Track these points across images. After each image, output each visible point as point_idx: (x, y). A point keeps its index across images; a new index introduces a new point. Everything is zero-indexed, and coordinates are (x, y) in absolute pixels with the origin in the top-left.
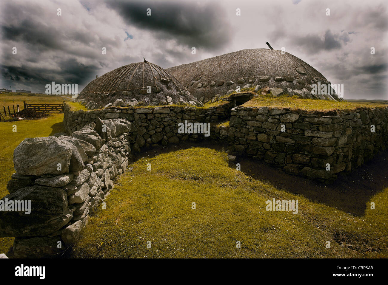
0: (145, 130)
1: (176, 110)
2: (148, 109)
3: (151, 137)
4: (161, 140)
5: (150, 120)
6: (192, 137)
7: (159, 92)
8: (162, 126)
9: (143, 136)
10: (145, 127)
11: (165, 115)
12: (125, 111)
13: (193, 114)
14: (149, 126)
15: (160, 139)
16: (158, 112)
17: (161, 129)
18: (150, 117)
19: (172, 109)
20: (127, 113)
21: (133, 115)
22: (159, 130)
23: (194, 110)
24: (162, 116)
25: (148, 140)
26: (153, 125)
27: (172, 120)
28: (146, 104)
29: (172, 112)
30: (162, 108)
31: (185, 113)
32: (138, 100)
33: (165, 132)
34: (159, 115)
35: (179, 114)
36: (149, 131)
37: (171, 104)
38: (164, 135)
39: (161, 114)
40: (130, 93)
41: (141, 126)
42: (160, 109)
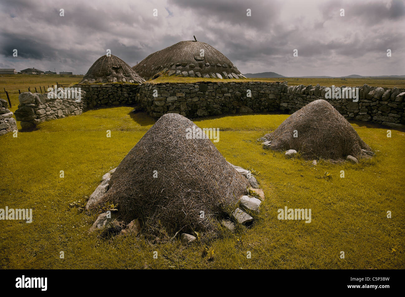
0: (96, 97)
1: (116, 85)
2: (98, 85)
3: (100, 100)
4: (108, 103)
5: (100, 91)
6: (128, 102)
7: (109, 75)
8: (107, 95)
9: (95, 100)
10: (97, 95)
11: (109, 89)
12: (84, 86)
13: (129, 88)
14: (99, 95)
15: (106, 102)
16: (104, 86)
17: (107, 97)
18: (99, 89)
19: (114, 85)
20: (86, 87)
21: (89, 88)
22: (106, 97)
23: (129, 85)
24: (107, 89)
25: (98, 102)
26: (101, 94)
27: (114, 91)
28: (100, 82)
29: (113, 87)
30: (107, 84)
31: (124, 88)
32: (96, 80)
33: (110, 98)
34: (105, 89)
35: (119, 88)
36: (99, 97)
37: (115, 82)
38: (109, 100)
39: (106, 88)
40: (92, 76)
41: (94, 94)
42: (105, 85)
